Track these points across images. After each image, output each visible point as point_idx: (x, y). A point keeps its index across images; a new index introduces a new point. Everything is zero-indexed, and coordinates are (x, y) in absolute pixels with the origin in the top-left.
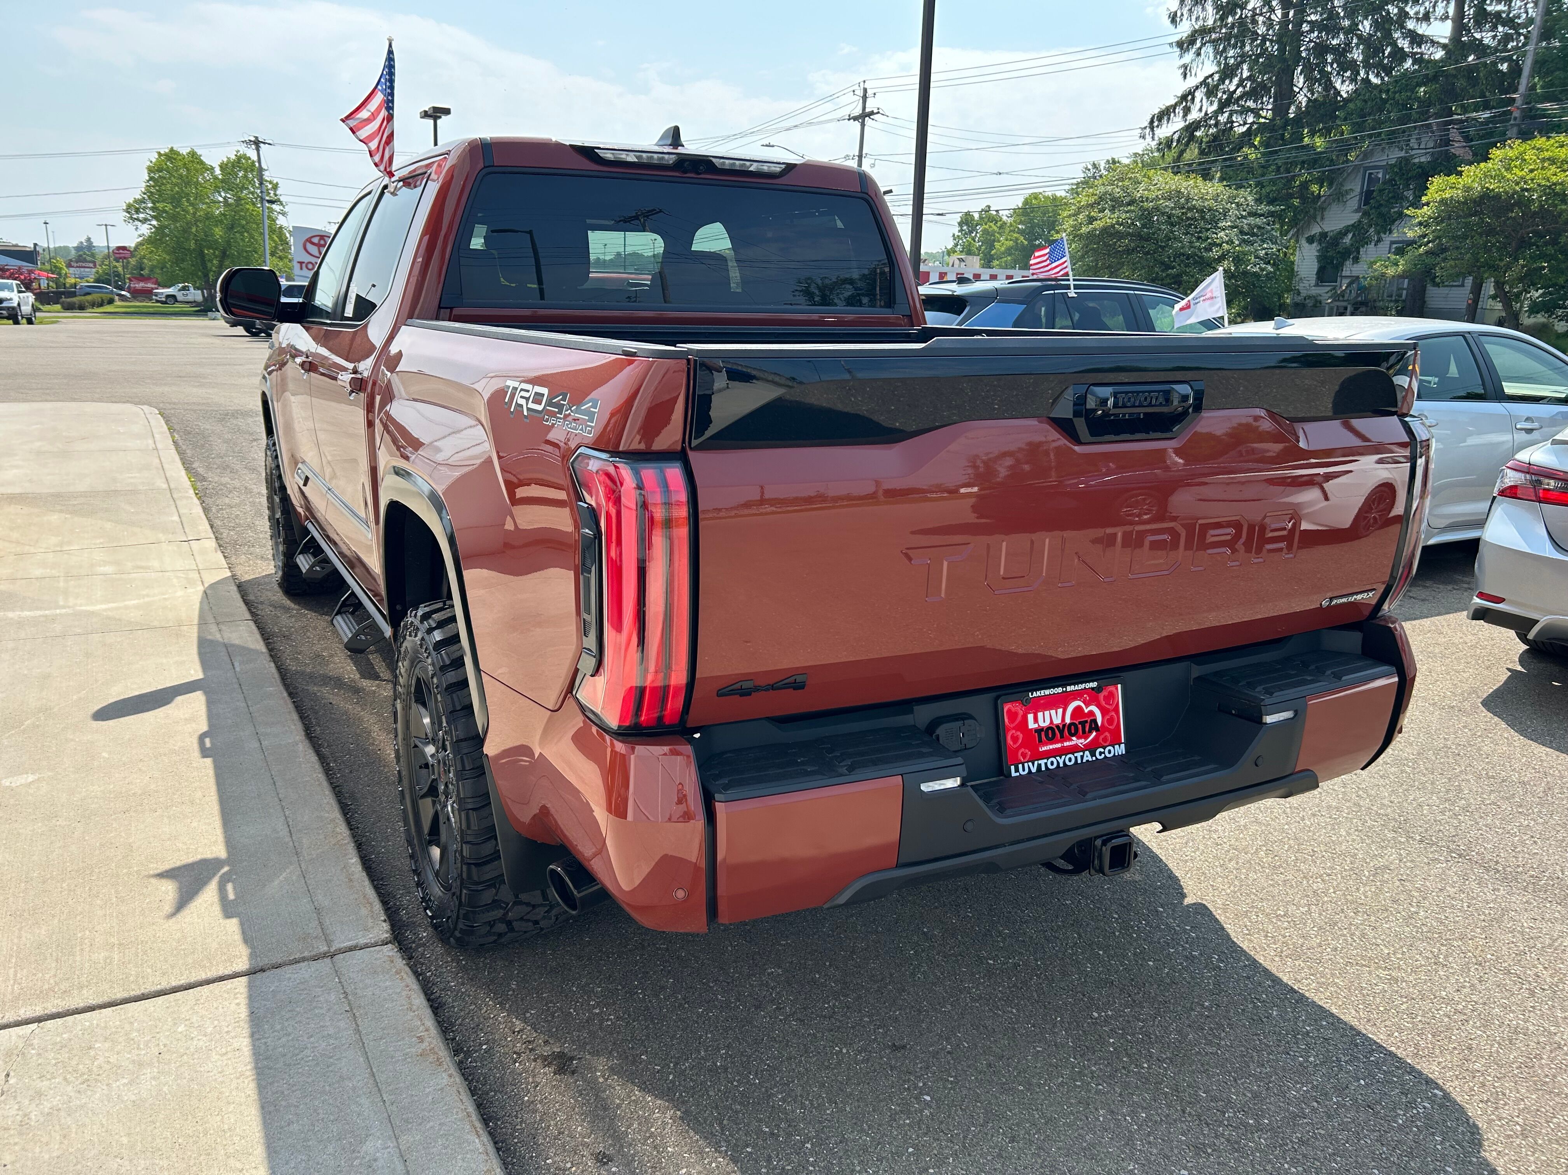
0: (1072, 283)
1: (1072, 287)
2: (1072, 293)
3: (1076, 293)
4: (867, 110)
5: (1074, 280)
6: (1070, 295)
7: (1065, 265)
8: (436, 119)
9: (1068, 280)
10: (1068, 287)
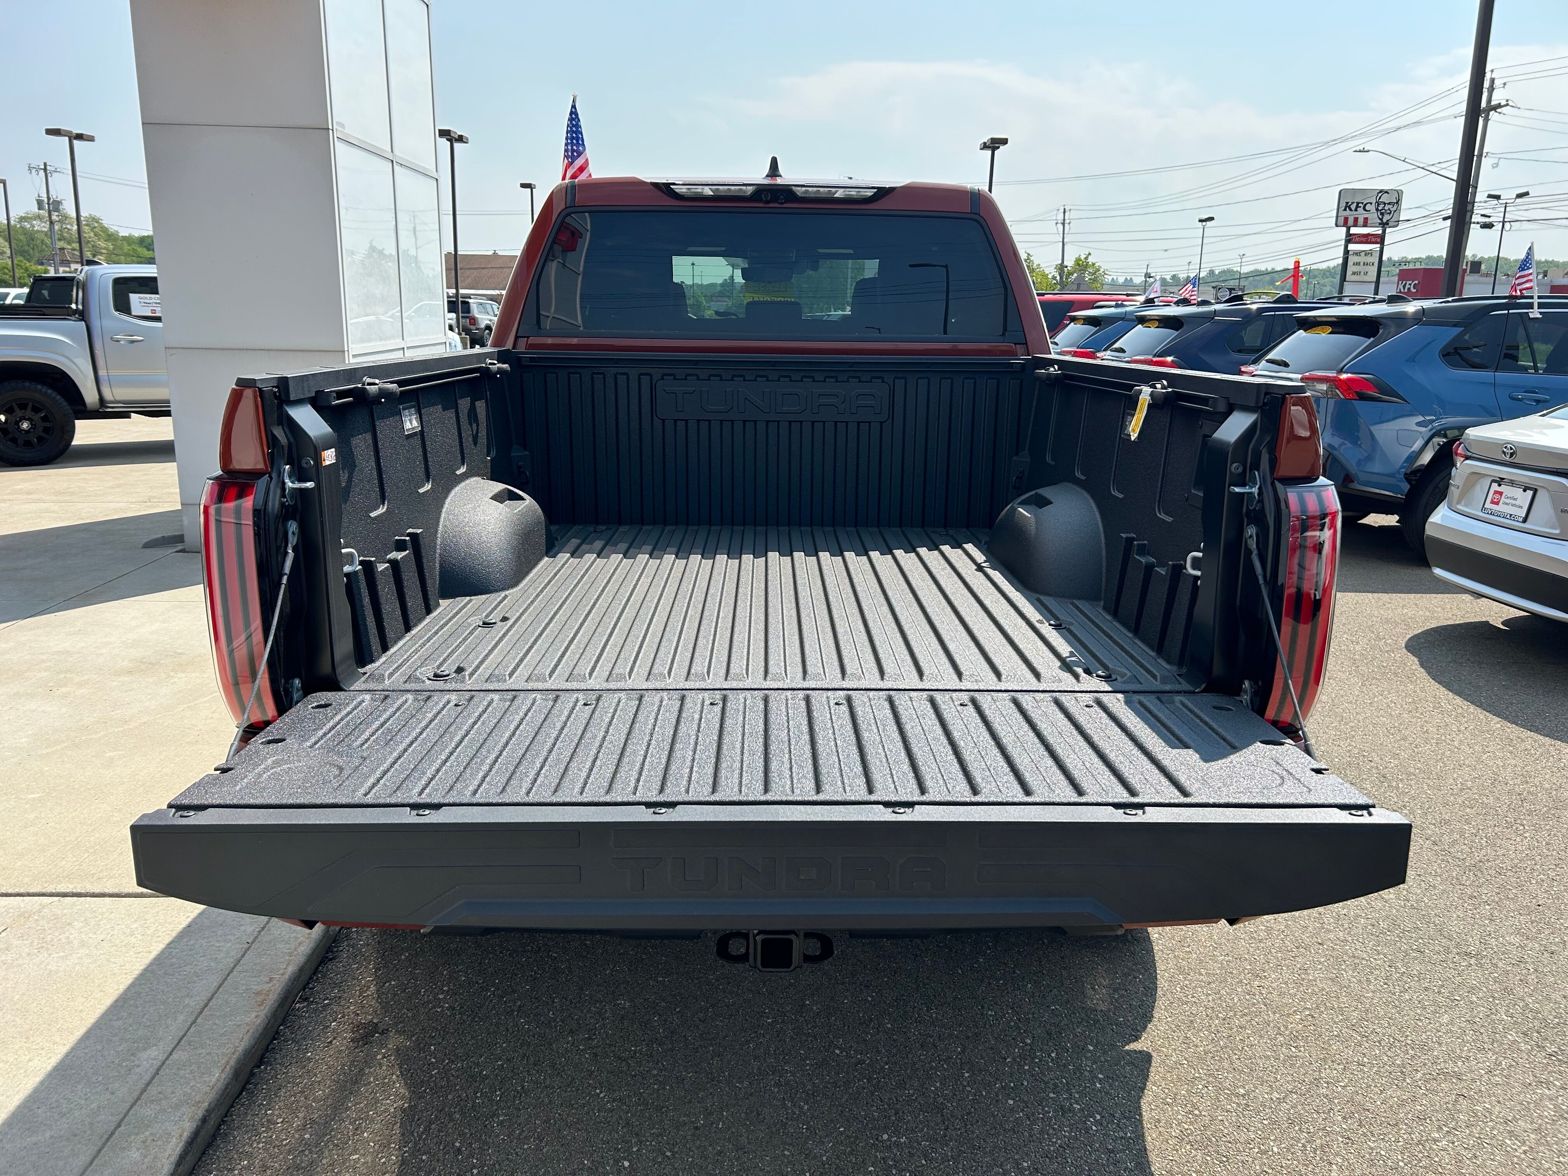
0: (1536, 301)
1: (1536, 306)
2: (1535, 313)
3: (1541, 313)
4: (1493, 103)
5: (1539, 297)
6: (1531, 316)
7: (1531, 277)
8: (993, 150)
9: (1532, 297)
10: (1530, 306)
